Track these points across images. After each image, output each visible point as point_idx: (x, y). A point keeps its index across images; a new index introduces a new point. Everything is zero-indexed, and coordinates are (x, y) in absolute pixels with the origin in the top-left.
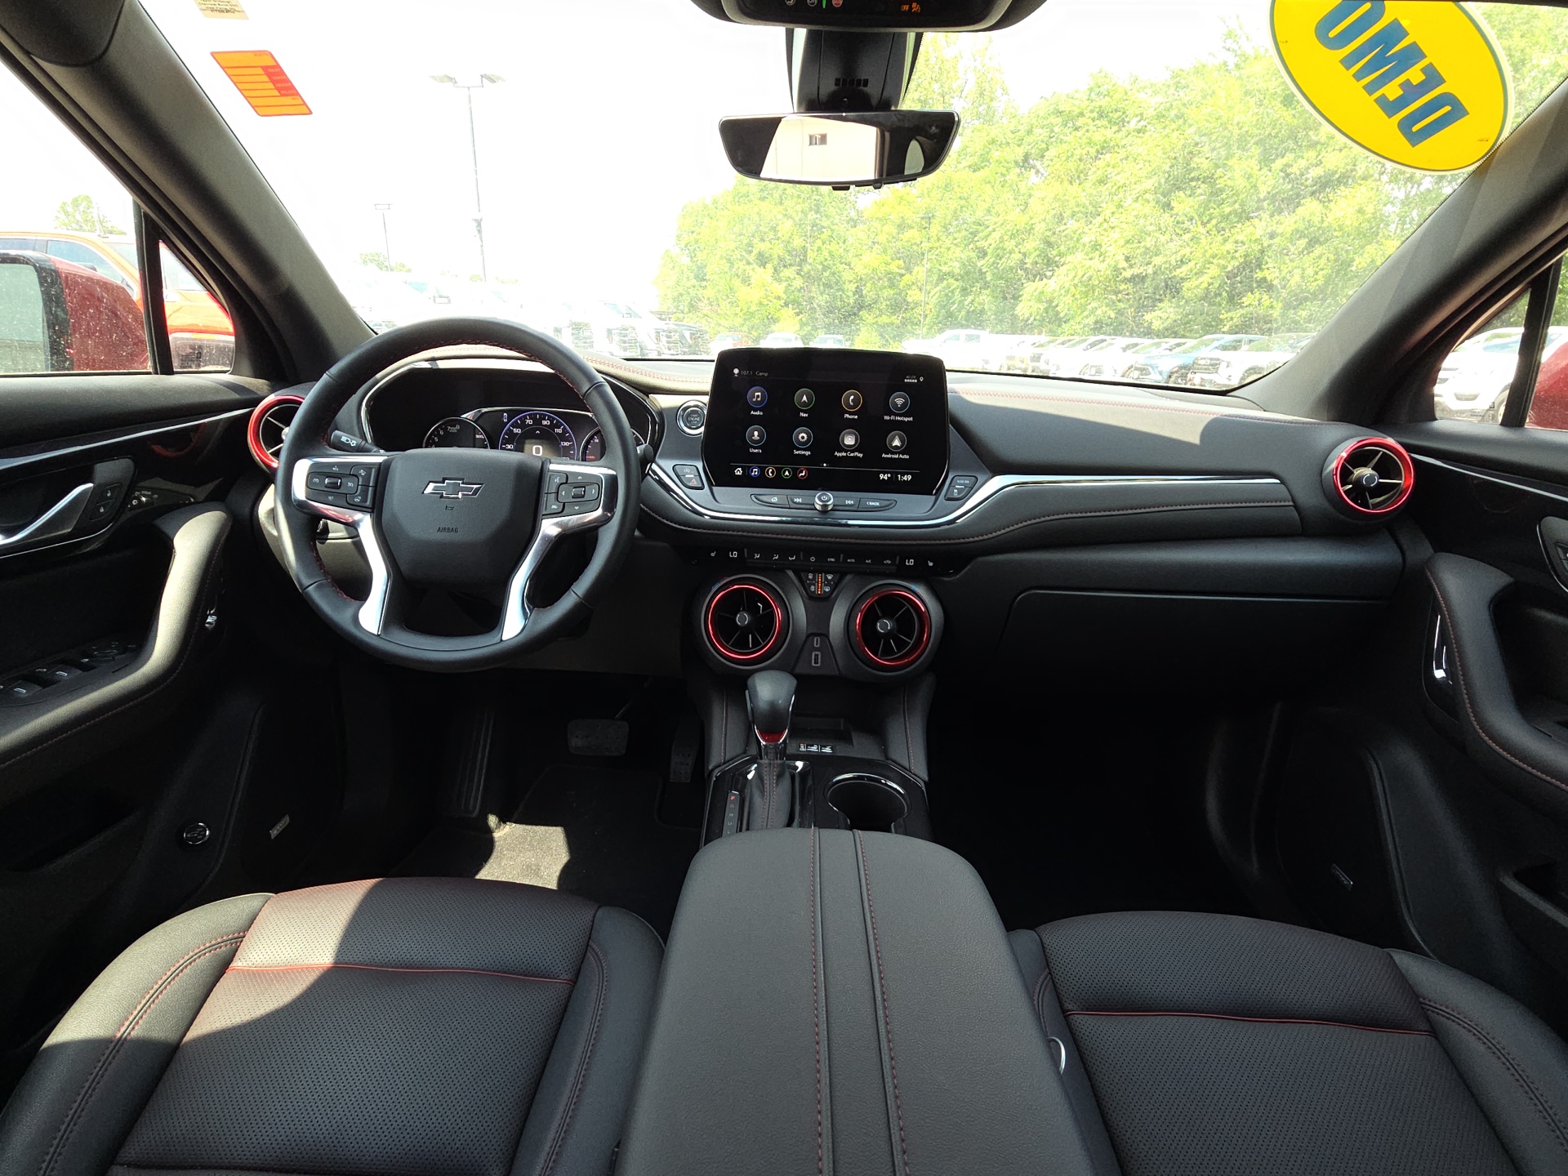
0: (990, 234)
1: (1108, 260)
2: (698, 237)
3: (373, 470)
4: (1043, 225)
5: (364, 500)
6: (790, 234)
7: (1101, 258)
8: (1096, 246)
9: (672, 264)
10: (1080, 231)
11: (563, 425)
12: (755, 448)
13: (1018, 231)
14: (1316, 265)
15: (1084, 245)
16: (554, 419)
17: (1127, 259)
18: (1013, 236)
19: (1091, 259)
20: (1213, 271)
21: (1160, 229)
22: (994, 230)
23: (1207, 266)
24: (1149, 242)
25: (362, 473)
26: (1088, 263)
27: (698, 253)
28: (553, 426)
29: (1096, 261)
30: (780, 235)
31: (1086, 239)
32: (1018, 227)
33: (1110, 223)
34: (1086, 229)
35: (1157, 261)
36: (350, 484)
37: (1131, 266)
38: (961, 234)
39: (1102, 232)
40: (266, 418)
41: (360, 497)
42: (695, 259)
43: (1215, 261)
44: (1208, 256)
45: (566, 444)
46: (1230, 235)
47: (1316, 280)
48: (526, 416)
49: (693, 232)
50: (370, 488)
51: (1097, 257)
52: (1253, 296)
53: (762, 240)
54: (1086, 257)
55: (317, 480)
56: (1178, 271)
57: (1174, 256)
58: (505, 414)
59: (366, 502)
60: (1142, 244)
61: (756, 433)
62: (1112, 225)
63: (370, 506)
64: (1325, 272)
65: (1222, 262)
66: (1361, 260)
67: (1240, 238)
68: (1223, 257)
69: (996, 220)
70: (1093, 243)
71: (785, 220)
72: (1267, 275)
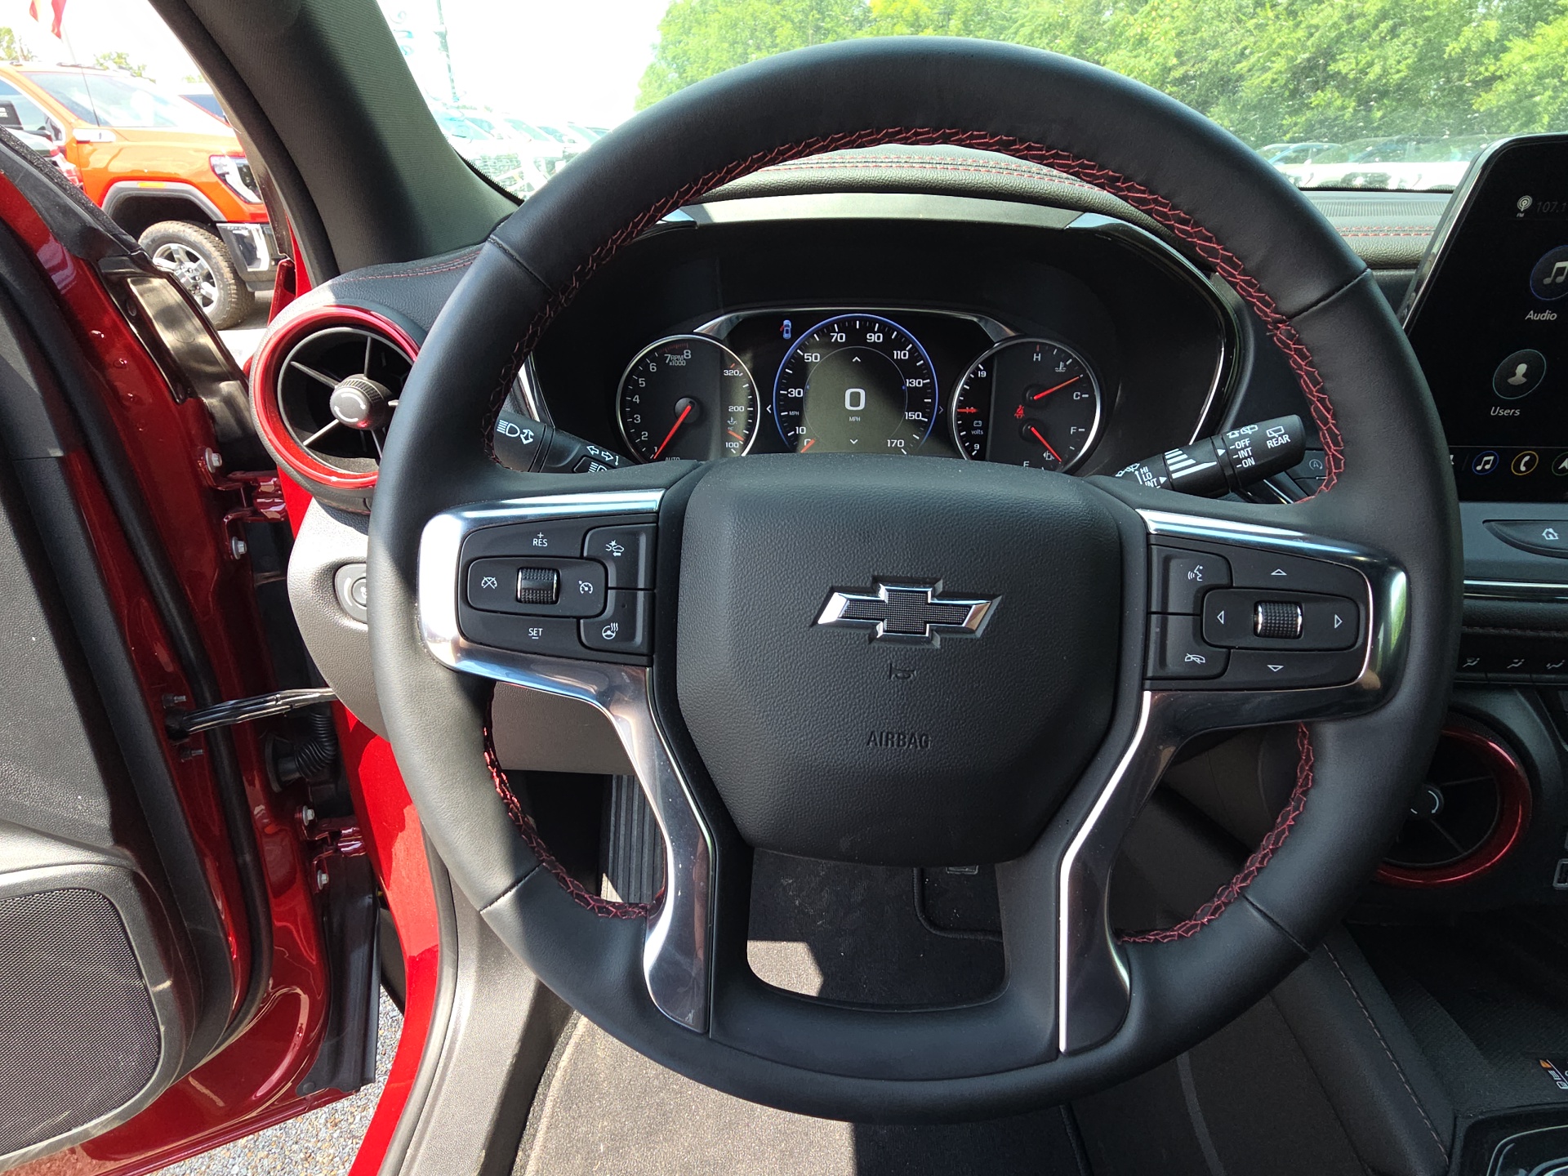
0: (1018, 31)
1: (1156, 58)
2: (686, 48)
3: (643, 541)
4: (1079, 16)
5: (627, 632)
6: (789, 40)
7: (1148, 55)
8: (1141, 41)
9: (659, 82)
10: (1124, 22)
11: (909, 341)
12: (1505, 405)
13: (1050, 25)
14: (1400, 53)
15: (1128, 40)
16: (894, 329)
17: (1179, 55)
18: (1045, 31)
19: (1135, 57)
20: (1280, 64)
21: (1220, 15)
22: (1022, 25)
23: (1273, 59)
24: (1205, 33)
25: (615, 548)
26: (1132, 62)
27: (688, 68)
28: (889, 345)
29: (1142, 59)
30: (778, 41)
31: (1131, 32)
32: (1051, 20)
33: (1159, 11)
34: (1131, 21)
35: (1213, 55)
36: (585, 587)
37: (1182, 64)
38: (985, 32)
39: (1150, 23)
40: (290, 366)
41: (615, 626)
42: (685, 75)
43: (1283, 52)
44: (1274, 46)
45: (915, 383)
46: (1303, 19)
47: (1398, 71)
48: (832, 324)
49: (680, 42)
50: (641, 594)
51: (1143, 53)
52: (1322, 95)
53: (758, 48)
54: (1130, 54)
55: (490, 581)
56: (1238, 67)
57: (1234, 49)
58: (786, 322)
59: (633, 636)
60: (1199, 35)
61: (1522, 368)
62: (1161, 14)
63: (645, 650)
64: (1410, 61)
65: (1291, 53)
66: (1455, 45)
67: (1314, 22)
68: (1293, 47)
69: (1026, 12)
70: (1138, 37)
71: (784, 22)
72: (1341, 68)
